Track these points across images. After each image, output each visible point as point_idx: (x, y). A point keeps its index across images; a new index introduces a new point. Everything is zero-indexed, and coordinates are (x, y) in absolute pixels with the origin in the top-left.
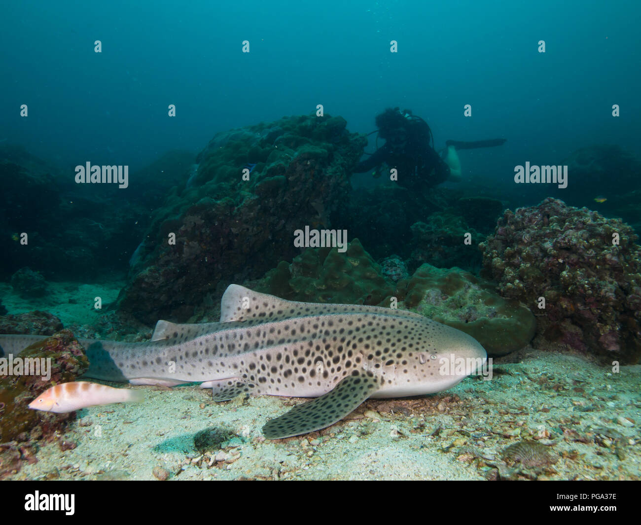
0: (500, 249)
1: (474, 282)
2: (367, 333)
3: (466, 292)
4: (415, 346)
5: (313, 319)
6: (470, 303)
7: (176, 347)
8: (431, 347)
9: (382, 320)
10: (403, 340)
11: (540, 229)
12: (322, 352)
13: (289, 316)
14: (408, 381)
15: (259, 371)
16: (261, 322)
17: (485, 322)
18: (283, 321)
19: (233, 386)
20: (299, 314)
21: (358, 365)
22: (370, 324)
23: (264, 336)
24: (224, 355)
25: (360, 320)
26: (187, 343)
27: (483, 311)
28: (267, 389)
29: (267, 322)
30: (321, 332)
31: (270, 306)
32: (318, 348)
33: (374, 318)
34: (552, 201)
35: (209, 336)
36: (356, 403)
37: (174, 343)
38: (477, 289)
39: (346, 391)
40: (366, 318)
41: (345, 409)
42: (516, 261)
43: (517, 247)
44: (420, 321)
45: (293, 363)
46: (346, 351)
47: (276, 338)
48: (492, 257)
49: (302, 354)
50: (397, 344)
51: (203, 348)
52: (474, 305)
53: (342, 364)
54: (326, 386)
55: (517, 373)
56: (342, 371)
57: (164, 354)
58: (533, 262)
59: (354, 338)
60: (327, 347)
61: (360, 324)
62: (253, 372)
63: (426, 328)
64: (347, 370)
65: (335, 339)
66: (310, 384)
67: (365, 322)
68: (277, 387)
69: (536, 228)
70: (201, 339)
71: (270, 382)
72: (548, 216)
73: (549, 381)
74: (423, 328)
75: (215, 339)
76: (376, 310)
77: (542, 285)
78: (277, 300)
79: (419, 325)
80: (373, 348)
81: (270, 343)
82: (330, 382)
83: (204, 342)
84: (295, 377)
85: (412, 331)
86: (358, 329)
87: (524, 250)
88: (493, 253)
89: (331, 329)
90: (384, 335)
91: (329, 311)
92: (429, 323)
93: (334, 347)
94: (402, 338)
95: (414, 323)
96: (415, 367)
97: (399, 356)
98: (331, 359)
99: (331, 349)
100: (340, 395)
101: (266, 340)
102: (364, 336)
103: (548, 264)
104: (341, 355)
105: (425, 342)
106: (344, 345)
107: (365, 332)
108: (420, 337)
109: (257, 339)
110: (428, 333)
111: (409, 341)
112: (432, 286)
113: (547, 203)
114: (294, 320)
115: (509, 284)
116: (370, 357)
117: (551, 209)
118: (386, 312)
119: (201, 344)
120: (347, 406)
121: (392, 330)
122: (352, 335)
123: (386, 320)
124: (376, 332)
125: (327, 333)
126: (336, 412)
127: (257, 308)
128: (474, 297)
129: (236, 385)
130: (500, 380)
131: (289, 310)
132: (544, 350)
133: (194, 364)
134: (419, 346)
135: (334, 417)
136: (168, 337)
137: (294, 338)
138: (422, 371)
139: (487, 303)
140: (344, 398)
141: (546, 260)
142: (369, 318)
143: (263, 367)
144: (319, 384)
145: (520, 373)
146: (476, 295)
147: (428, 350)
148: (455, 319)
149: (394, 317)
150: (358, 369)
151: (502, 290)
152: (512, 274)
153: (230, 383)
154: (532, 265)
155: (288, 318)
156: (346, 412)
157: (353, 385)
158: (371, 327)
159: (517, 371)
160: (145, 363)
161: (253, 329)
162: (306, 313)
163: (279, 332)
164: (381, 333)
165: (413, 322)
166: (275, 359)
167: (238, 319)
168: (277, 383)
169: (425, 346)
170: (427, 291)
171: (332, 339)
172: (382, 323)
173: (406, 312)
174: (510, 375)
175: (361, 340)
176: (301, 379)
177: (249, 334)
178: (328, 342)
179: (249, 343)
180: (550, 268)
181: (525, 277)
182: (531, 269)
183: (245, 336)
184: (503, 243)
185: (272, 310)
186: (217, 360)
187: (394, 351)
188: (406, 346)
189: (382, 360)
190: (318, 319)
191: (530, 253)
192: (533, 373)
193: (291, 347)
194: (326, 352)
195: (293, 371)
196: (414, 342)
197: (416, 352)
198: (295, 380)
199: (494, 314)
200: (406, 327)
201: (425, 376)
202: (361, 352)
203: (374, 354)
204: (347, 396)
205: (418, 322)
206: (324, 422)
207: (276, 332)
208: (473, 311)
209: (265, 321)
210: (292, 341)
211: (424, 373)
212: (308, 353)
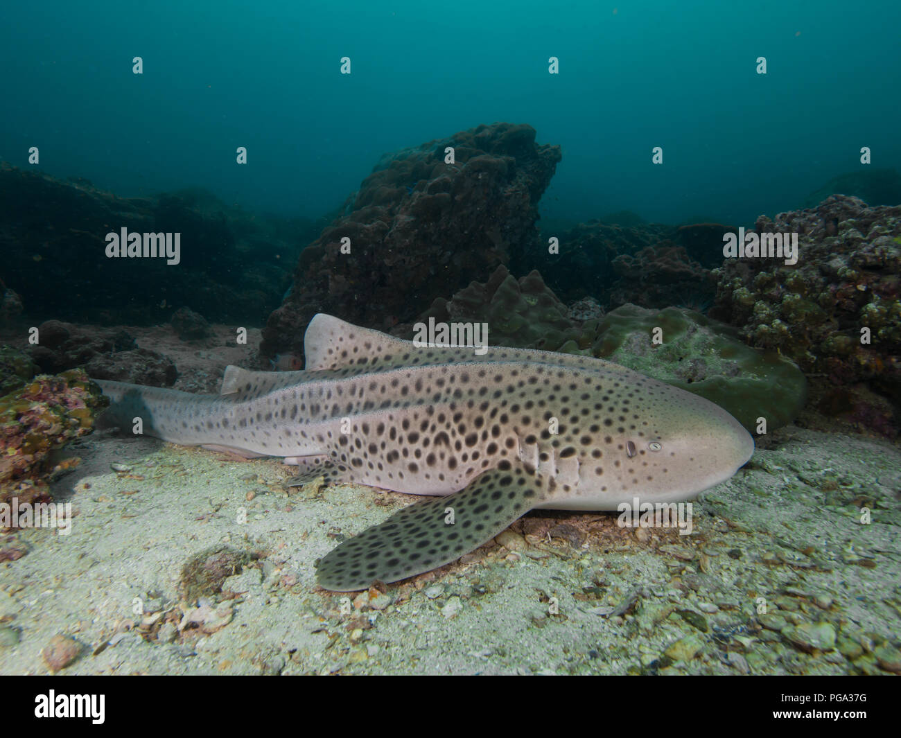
0: (746, 276)
1: (703, 323)
2: (527, 396)
3: (689, 336)
4: (617, 424)
5: (436, 370)
6: (695, 354)
7: (246, 405)
8: (648, 426)
9: (555, 375)
10: (593, 412)
11: (820, 241)
12: (448, 426)
13: (400, 363)
14: (604, 489)
15: (352, 449)
16: (359, 372)
17: (721, 383)
18: (390, 372)
19: (321, 465)
20: (416, 361)
21: (509, 451)
22: (533, 380)
23: (361, 394)
24: (304, 421)
25: (514, 373)
26: (259, 400)
27: (717, 367)
28: (363, 477)
29: (366, 372)
30: (448, 391)
31: (374, 348)
32: (442, 418)
33: (540, 370)
34: (842, 199)
35: (287, 391)
36: (497, 524)
37: (245, 398)
38: (707, 333)
39: (485, 496)
40: (526, 371)
41: (475, 534)
42: (774, 292)
43: (778, 271)
44: (624, 378)
45: (401, 440)
46: (488, 424)
47: (379, 399)
48: (732, 288)
49: (415, 427)
50: (582, 418)
51: (279, 409)
52: (702, 357)
53: (481, 447)
54: (454, 482)
55: (777, 467)
56: (480, 460)
57: (231, 414)
58: (806, 292)
59: (504, 404)
60: (457, 418)
61: (514, 381)
62: (344, 450)
63: (637, 391)
64: (490, 458)
65: (471, 404)
66: (427, 476)
67: (523, 376)
68: (378, 475)
69: (812, 240)
70: (276, 394)
71: (367, 466)
72: (836, 221)
73: (842, 487)
74: (631, 390)
75: (294, 396)
76: (544, 357)
77: (820, 328)
78: (384, 339)
79: (623, 385)
80: (537, 425)
81: (369, 406)
82: (460, 476)
83: (280, 400)
84: (404, 464)
85: (611, 396)
86: (511, 389)
87: (791, 275)
88: (734, 283)
89: (465, 388)
90: (558, 401)
91: (463, 357)
92: (641, 382)
93: (469, 418)
94: (591, 407)
95: (614, 381)
96: (617, 464)
97: (586, 441)
98: (462, 438)
99: (464, 421)
100: (472, 502)
101: (363, 400)
102: (522, 402)
103: (834, 294)
104: (480, 433)
105: (636, 417)
106: (486, 415)
107: (523, 395)
108: (626, 406)
109: (350, 399)
110: (641, 399)
111: (604, 414)
112: (635, 328)
113: (833, 202)
114: (406, 371)
115: (763, 327)
116: (531, 440)
117: (840, 210)
118: (561, 361)
119: (276, 402)
120: (480, 528)
121: (573, 392)
122: (501, 399)
123: (561, 375)
124: (544, 396)
125: (458, 394)
126: (459, 539)
127: (356, 350)
128: (704, 346)
129: (324, 464)
130: (749, 480)
131: (402, 355)
132: (817, 429)
133: (268, 431)
134: (625, 425)
135: (451, 549)
136: (240, 390)
137: (404, 399)
138: (631, 471)
139: (724, 354)
140: (477, 511)
141: (831, 287)
142: (532, 370)
143: (358, 443)
144: (442, 477)
145: (783, 469)
146: (708, 341)
147: (643, 431)
148: (672, 377)
149: (575, 370)
150: (509, 458)
151: (749, 336)
152: (767, 312)
153: (317, 461)
154: (803, 297)
155: (398, 367)
156: (476, 541)
157: (498, 488)
158: (535, 387)
159: (777, 464)
160: (210, 426)
161: (346, 383)
162: (427, 360)
163: (383, 389)
164: (552, 398)
165: (610, 379)
166: (375, 432)
167: (329, 367)
168: (378, 469)
169: (636, 425)
170: (628, 335)
171: (465, 404)
172: (555, 380)
173: (599, 361)
174: (766, 471)
175: (515, 409)
176: (413, 468)
177: (340, 392)
178: (459, 409)
179: (340, 405)
180: (837, 301)
181: (792, 315)
182: (802, 303)
183: (335, 393)
184: (751, 268)
185: (377, 354)
186: (296, 427)
187: (576, 431)
188: (600, 422)
189: (552, 447)
190: (445, 371)
191: (801, 277)
192: (808, 470)
193: (398, 414)
194: (455, 426)
195: (401, 453)
196: (614, 416)
197: (619, 435)
198: (403, 468)
199: (737, 372)
200: (599, 388)
201: (635, 481)
202: (516, 430)
203: (538, 435)
204: (484, 508)
205: (621, 380)
206: (432, 557)
207: (379, 389)
208: (700, 366)
209: (364, 370)
210: (402, 404)
211: (635, 476)
212: (424, 426)
